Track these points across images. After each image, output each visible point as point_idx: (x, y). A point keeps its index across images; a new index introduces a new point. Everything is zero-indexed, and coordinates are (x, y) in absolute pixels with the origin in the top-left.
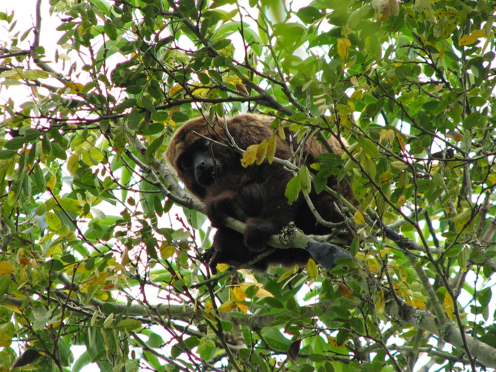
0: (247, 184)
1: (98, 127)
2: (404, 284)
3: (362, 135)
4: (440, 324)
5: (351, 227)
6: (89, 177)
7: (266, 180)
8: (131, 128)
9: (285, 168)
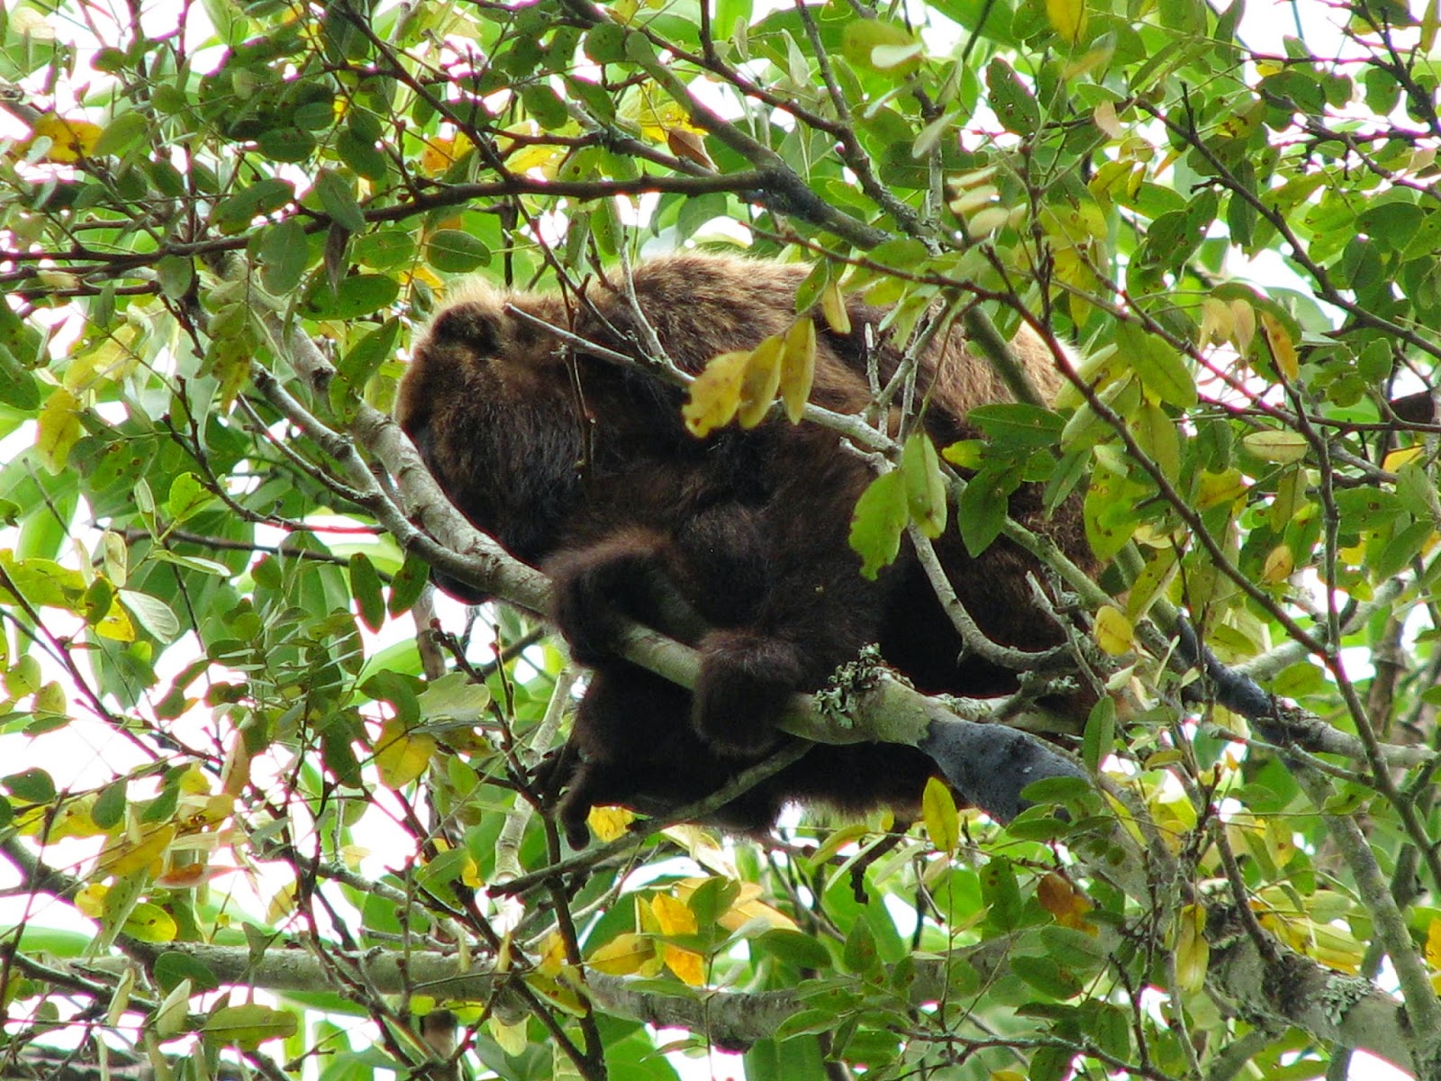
0: (702, 504)
1: (154, 288)
2: (1284, 896)
3: (1134, 320)
4: (1416, 1029)
5: (1092, 666)
6: (120, 472)
7: (776, 496)
8: (274, 288)
9: (848, 445)
